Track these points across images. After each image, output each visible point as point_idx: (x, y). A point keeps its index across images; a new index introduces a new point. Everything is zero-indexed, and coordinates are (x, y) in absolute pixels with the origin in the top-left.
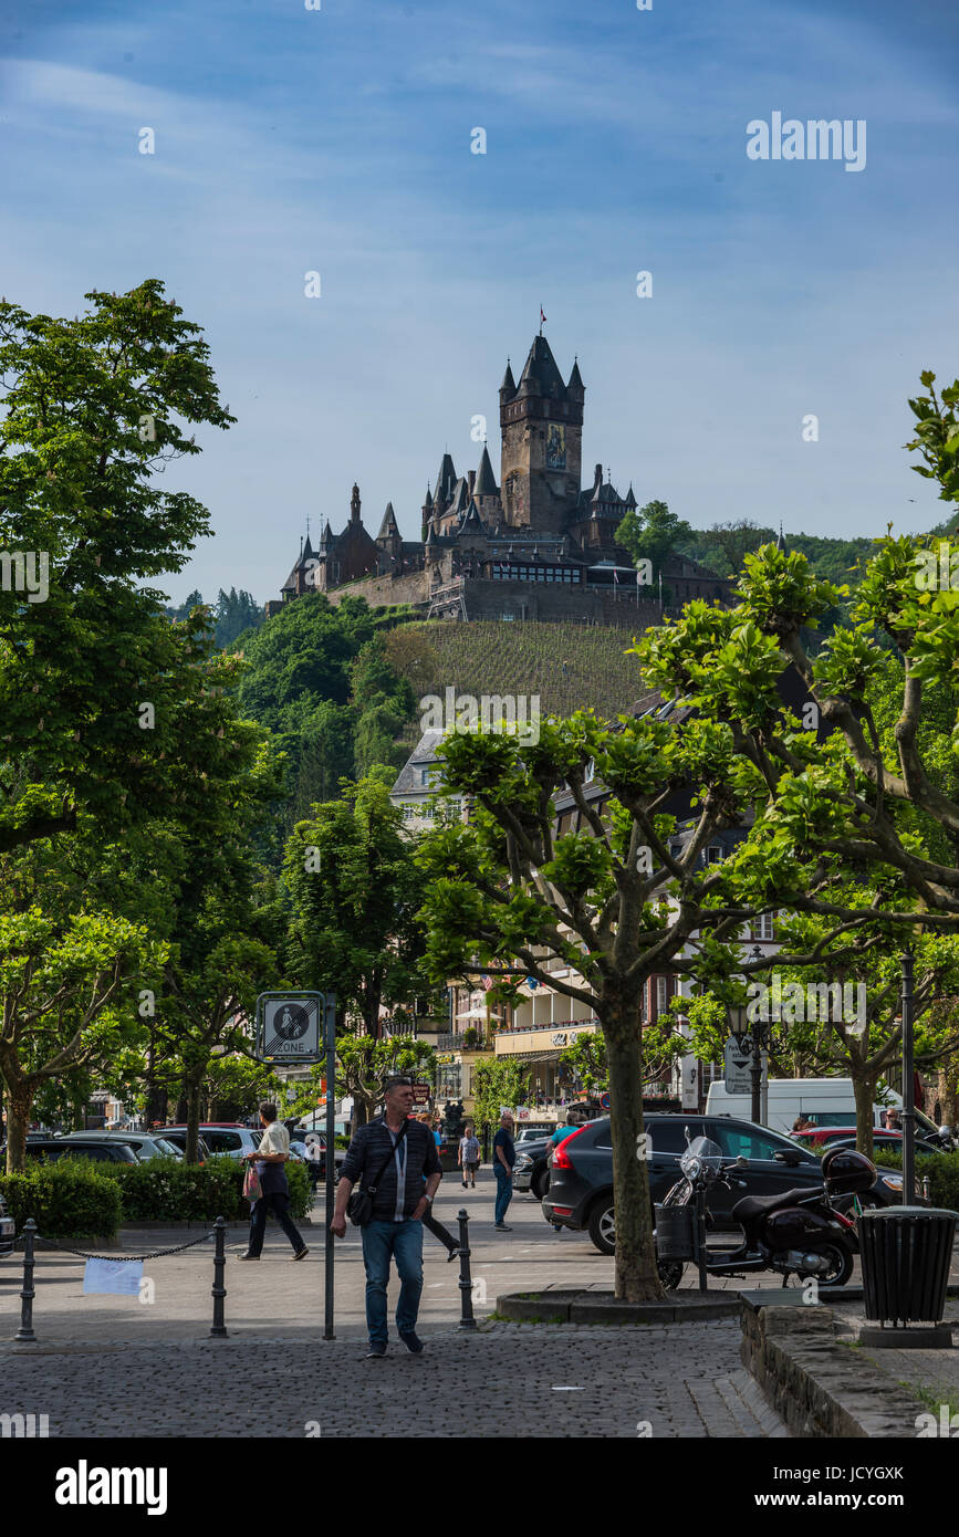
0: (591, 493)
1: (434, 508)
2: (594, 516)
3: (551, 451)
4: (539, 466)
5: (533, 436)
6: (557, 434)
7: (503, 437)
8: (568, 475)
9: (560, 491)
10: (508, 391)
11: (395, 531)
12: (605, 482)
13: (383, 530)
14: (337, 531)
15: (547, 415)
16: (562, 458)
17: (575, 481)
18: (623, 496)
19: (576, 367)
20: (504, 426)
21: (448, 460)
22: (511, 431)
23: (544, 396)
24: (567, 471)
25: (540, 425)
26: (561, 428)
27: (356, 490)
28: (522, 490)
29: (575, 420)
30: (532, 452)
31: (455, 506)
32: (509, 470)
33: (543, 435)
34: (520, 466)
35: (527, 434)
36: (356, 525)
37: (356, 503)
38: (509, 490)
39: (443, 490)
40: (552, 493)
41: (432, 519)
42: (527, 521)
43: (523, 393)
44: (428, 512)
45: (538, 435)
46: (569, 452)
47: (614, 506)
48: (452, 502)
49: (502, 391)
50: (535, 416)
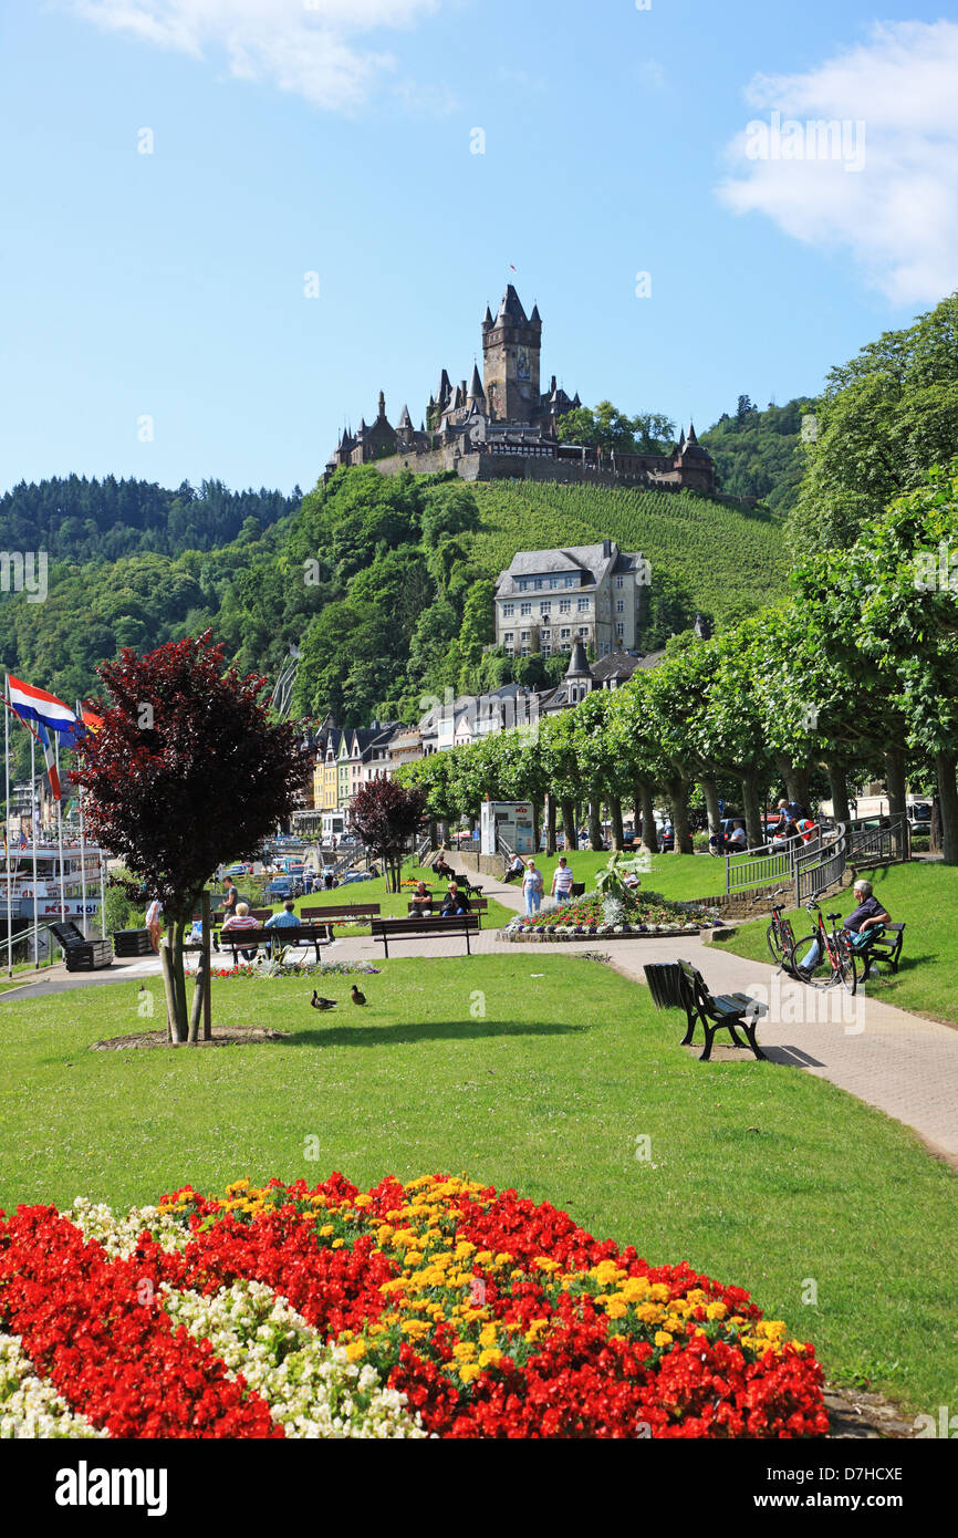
0: (549, 395)
1: (436, 409)
2: (552, 412)
3: (520, 366)
4: (511, 377)
5: (507, 355)
6: (524, 354)
7: (485, 357)
8: (532, 384)
9: (526, 395)
10: (489, 324)
11: (408, 422)
12: (558, 388)
13: (401, 424)
14: (370, 423)
15: (517, 340)
16: (528, 371)
17: (536, 388)
18: (572, 399)
19: (536, 308)
20: (485, 349)
21: (444, 373)
22: (491, 352)
23: (516, 327)
24: (531, 380)
25: (513, 347)
26: (526, 350)
27: (382, 395)
28: (501, 394)
29: (536, 344)
30: (507, 367)
31: (452, 406)
32: (490, 380)
33: (514, 355)
34: (498, 377)
35: (504, 354)
36: (382, 419)
37: (382, 403)
38: (490, 394)
39: (443, 394)
40: (522, 397)
41: (435, 415)
42: (505, 416)
43: (499, 323)
44: (431, 410)
45: (511, 354)
46: (532, 367)
47: (566, 404)
48: (449, 403)
49: (485, 324)
50: (509, 341)
